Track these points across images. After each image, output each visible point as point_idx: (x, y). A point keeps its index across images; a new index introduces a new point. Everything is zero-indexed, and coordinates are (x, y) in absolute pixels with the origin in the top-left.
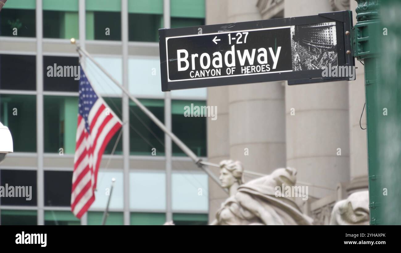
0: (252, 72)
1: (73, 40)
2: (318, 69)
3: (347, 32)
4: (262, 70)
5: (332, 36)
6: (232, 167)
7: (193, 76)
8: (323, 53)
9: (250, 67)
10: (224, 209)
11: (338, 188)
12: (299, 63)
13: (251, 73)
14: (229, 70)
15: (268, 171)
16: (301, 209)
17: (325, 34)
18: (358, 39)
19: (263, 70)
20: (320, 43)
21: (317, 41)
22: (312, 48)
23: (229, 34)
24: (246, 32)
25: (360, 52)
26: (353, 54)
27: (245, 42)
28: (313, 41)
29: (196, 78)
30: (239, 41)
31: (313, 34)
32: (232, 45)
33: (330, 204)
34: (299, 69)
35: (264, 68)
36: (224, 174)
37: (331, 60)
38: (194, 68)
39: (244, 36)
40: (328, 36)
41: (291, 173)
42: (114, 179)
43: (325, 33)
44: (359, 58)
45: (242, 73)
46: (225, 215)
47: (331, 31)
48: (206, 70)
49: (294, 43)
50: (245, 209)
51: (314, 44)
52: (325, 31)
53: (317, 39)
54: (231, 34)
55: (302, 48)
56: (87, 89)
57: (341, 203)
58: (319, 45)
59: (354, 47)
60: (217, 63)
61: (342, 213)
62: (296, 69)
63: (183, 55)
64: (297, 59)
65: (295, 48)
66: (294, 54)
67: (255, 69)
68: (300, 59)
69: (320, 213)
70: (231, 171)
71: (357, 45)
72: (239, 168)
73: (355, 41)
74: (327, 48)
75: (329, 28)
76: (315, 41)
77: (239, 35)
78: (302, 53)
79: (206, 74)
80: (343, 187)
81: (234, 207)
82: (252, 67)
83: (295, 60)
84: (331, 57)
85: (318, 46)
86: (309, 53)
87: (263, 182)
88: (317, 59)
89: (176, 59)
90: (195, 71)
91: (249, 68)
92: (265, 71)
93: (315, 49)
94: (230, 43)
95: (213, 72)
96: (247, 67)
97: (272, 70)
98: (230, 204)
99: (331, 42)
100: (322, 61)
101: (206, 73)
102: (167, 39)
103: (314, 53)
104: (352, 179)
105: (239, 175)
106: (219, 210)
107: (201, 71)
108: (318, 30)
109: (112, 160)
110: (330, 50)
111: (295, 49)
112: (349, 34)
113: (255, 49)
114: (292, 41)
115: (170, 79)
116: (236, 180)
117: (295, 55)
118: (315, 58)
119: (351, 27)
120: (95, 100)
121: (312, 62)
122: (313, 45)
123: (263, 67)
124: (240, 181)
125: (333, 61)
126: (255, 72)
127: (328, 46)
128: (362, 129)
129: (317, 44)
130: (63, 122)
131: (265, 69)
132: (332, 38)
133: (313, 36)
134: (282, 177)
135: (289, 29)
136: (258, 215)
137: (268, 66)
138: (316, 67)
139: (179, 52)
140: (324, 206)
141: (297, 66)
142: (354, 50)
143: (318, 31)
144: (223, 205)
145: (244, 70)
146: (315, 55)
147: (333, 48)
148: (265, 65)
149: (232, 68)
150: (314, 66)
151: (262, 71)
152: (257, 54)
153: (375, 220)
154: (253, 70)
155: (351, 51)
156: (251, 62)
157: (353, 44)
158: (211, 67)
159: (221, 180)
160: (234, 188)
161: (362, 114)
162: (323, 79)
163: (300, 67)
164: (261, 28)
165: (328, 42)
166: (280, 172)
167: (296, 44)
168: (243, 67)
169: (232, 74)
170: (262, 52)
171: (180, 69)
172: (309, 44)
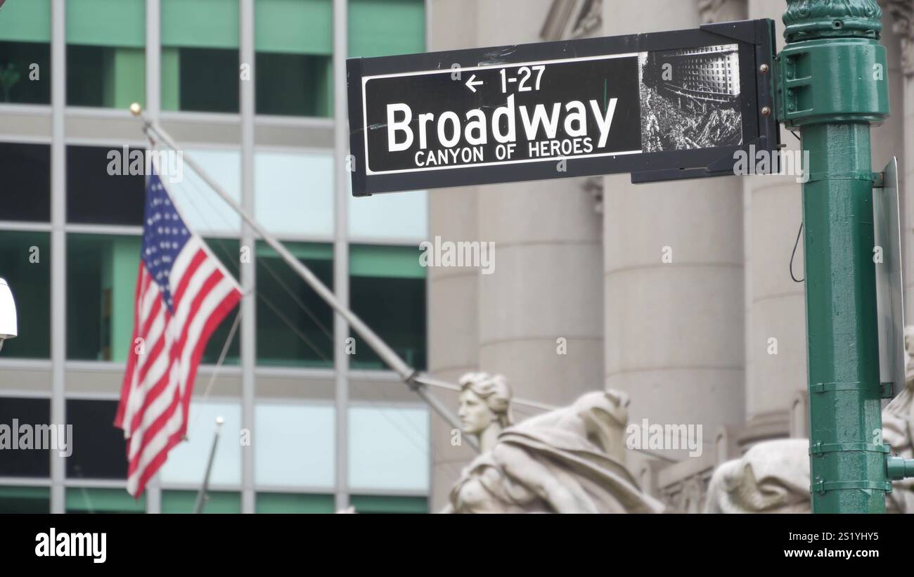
0: (553, 154)
1: (135, 107)
2: (699, 147)
3: (763, 67)
4: (575, 149)
5: (730, 76)
6: (486, 388)
7: (423, 163)
8: (710, 112)
9: (547, 142)
10: (467, 480)
11: (720, 437)
12: (656, 134)
13: (551, 156)
14: (501, 150)
15: (565, 399)
16: (639, 482)
17: (715, 72)
18: (788, 81)
19: (578, 149)
20: (703, 91)
21: (696, 87)
22: (685, 101)
23: (501, 69)
24: (540, 66)
25: (791, 111)
26: (776, 116)
27: (538, 88)
28: (688, 87)
29: (428, 166)
30: (525, 85)
31: (687, 70)
32: (508, 94)
33: (701, 473)
34: (657, 149)
35: (579, 146)
36: (470, 403)
37: (726, 127)
38: (423, 145)
39: (535, 73)
40: (721, 76)
41: (617, 402)
42: (220, 420)
43: (715, 69)
44: (790, 123)
45: (531, 156)
46: (470, 494)
47: (729, 64)
48: (451, 150)
49: (647, 91)
50: (515, 481)
51: (689, 93)
52: (715, 63)
53: (696, 81)
54: (507, 69)
55: (663, 102)
56: (167, 216)
57: (728, 467)
58: (701, 94)
59: (778, 100)
60: (476, 133)
61: (730, 489)
62: (649, 149)
63: (399, 116)
64: (653, 127)
65: (647, 101)
66: (645, 114)
67: (560, 148)
68: (659, 125)
69: (678, 492)
70: (484, 398)
71: (786, 94)
72: (501, 392)
73: (780, 86)
74: (719, 102)
75: (723, 58)
76: (691, 87)
77: (524, 73)
78: (663, 113)
79: (450, 157)
80: (730, 436)
81: (491, 476)
82: (552, 142)
83: (648, 128)
84: (727, 120)
85: (698, 98)
86: (678, 113)
87: (553, 423)
88: (696, 125)
89: (385, 125)
90: (426, 151)
91: (545, 145)
92: (581, 151)
93: (692, 104)
94: (504, 90)
95: (467, 153)
96: (542, 143)
97: (596, 150)
98: (481, 469)
99: (727, 89)
100: (707, 129)
101: (450, 155)
102: (365, 80)
103: (689, 113)
104: (749, 418)
105: (502, 407)
106: (456, 484)
107: (440, 152)
108: (699, 61)
109: (220, 376)
110: (725, 106)
111: (648, 104)
112: (767, 72)
113: (560, 104)
114: (642, 85)
115: (372, 169)
116: (495, 417)
117: (648, 117)
118: (693, 123)
119: (772, 55)
120: (184, 239)
121: (686, 133)
122: (687, 95)
123: (577, 143)
124: (504, 419)
125: (732, 129)
126: (559, 153)
127: (720, 97)
128: (796, 281)
129: (696, 94)
130: (109, 293)
131: (582, 146)
132: (730, 80)
133: (688, 76)
134: (597, 410)
135: (636, 59)
136: (542, 494)
137: (588, 142)
138: (695, 144)
139: (392, 109)
140: (688, 478)
141: (651, 141)
142: (778, 106)
143: (699, 64)
144: (465, 472)
145: (534, 149)
146: (693, 117)
147: (732, 102)
148: (580, 140)
149: (509, 146)
150: (690, 141)
151: (576, 152)
152: (563, 114)
153: (821, 482)
154: (555, 150)
155: (771, 109)
156: (551, 131)
157: (775, 94)
158: (463, 143)
159: (462, 417)
160: (491, 433)
161: (795, 248)
162: (709, 171)
163: (659, 143)
164: (573, 57)
165: (722, 88)
166: (593, 399)
167: (651, 93)
168: (533, 142)
169: (509, 157)
170: (575, 110)
171: (393, 147)
172: (679, 93)
